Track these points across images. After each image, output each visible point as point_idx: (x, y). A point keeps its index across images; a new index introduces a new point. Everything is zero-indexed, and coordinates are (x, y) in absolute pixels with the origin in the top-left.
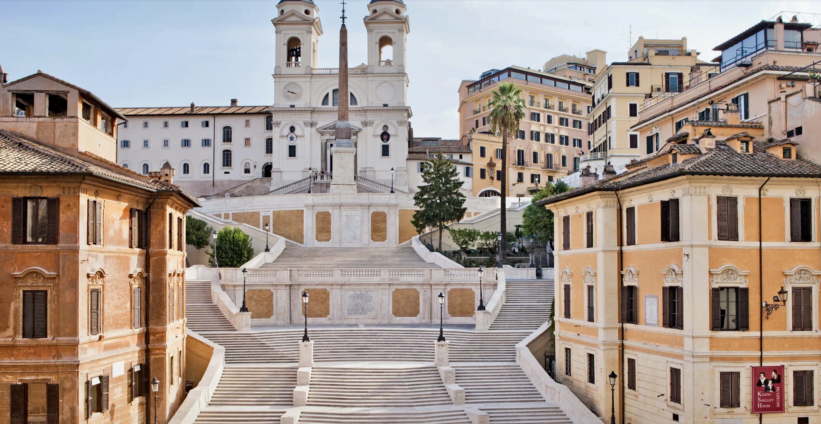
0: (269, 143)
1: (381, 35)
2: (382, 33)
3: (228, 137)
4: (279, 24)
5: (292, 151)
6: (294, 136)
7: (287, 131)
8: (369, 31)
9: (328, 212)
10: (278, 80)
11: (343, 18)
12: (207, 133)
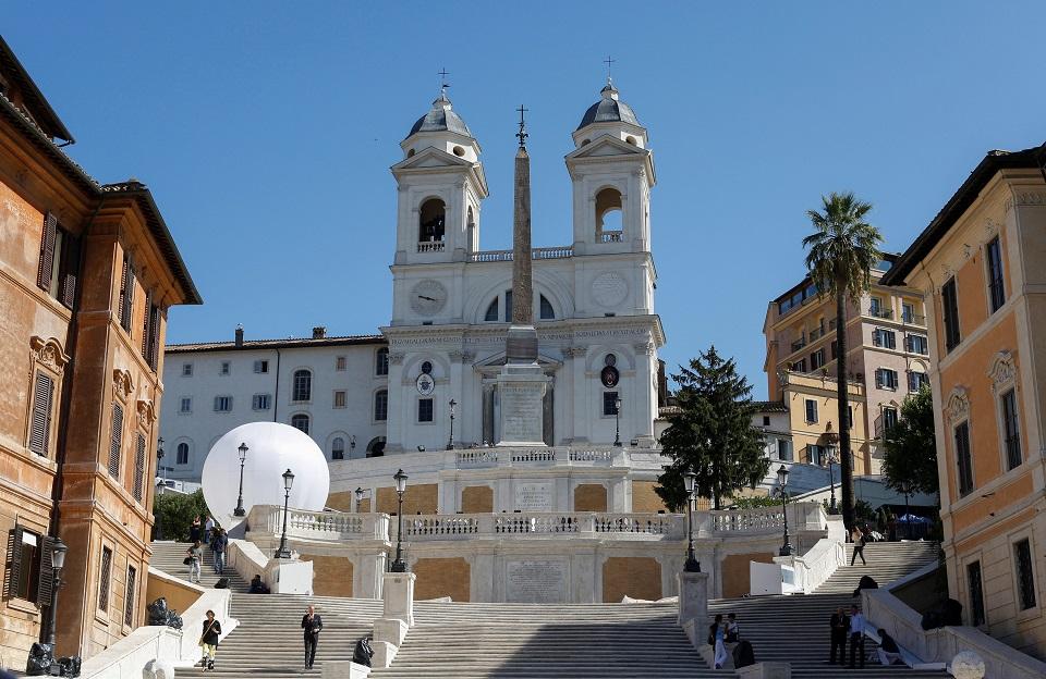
0: (382, 399)
1: (598, 186)
2: (600, 180)
3: (303, 391)
4: (405, 174)
5: (426, 411)
6: (430, 380)
7: (416, 369)
8: (575, 177)
9: (488, 488)
10: (400, 275)
11: (522, 136)
12: (264, 384)
